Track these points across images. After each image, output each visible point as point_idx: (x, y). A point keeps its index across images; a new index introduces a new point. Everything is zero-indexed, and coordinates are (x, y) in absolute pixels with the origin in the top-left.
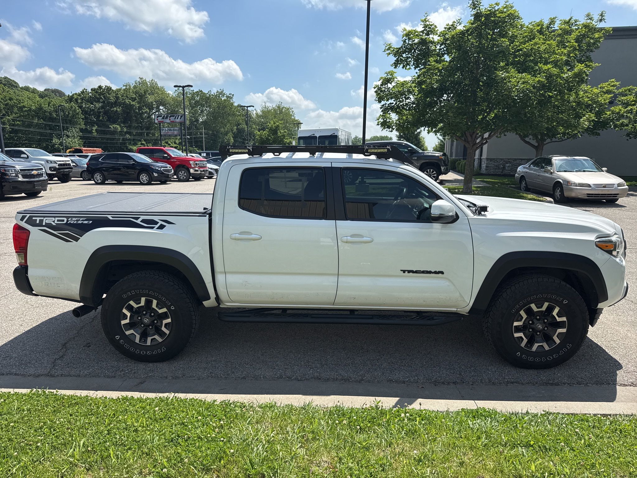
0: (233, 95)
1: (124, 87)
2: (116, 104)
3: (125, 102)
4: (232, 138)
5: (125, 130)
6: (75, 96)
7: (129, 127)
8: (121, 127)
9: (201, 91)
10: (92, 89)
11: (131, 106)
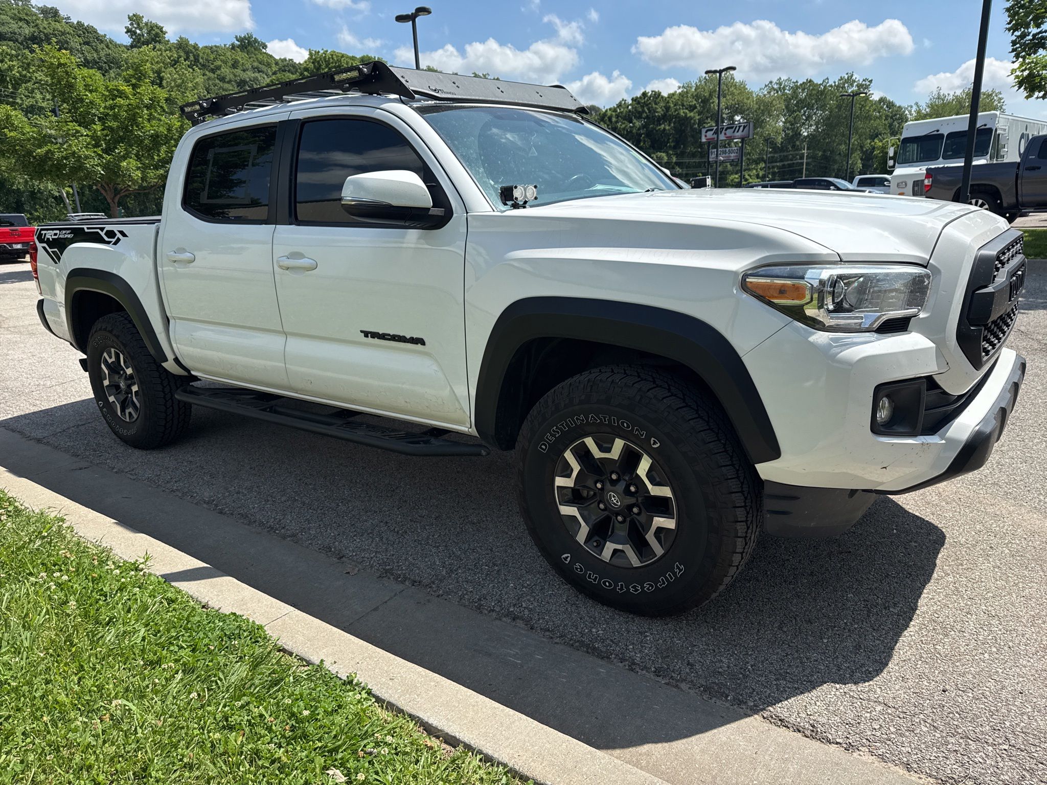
0: (871, 81)
1: (680, 91)
2: (665, 118)
3: (678, 114)
4: (860, 161)
5: (674, 159)
6: (609, 113)
7: (680, 155)
8: (668, 155)
9: (811, 81)
10: (632, 99)
11: (687, 119)
